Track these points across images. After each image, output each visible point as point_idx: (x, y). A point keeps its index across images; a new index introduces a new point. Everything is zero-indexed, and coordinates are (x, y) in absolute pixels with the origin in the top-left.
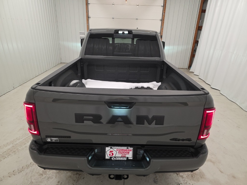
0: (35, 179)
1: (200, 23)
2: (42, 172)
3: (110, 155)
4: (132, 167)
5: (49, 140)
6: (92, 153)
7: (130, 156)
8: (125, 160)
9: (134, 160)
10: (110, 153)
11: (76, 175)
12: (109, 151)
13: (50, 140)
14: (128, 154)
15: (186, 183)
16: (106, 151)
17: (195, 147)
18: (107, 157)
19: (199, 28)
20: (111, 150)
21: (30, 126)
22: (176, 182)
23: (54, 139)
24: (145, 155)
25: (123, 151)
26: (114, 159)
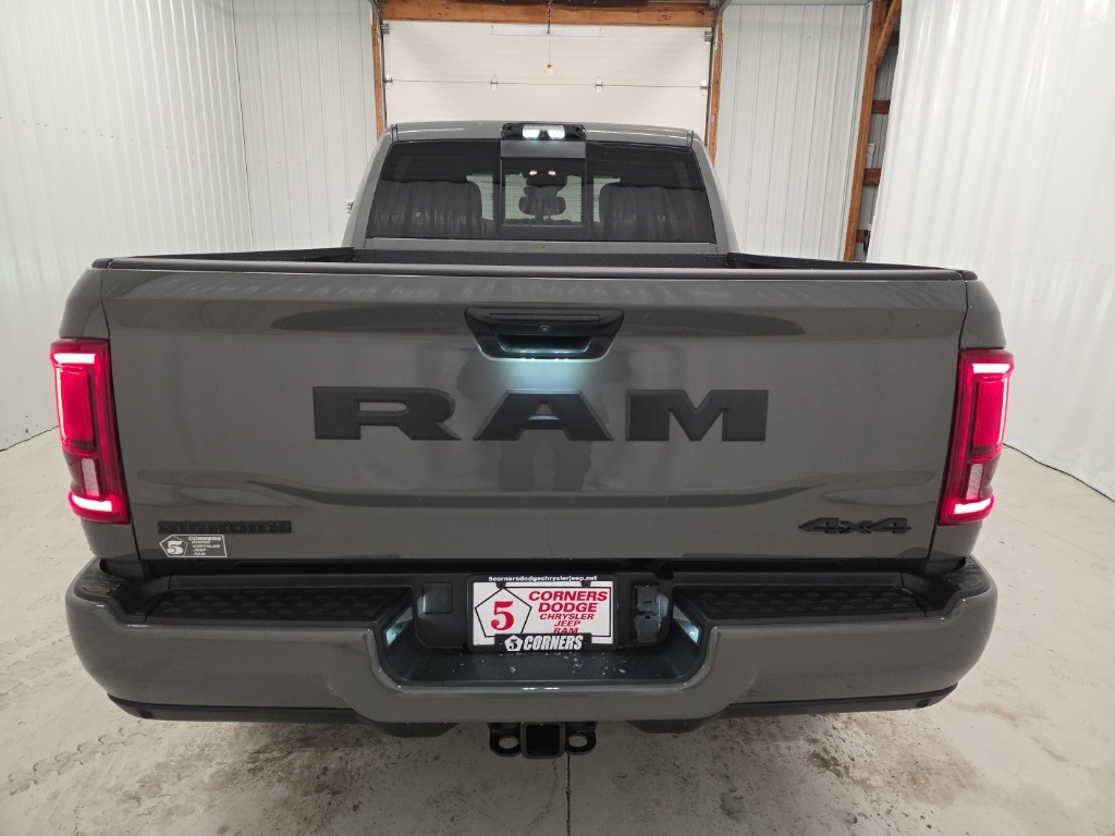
0: (96, 821)
1: (870, 157)
2: (137, 786)
3: (495, 624)
4: (614, 677)
5: (174, 548)
6: (402, 611)
7: (600, 625)
8: (573, 650)
9: (621, 647)
10: (496, 613)
11: (315, 796)
12: (491, 604)
13: (180, 551)
14: (591, 617)
15: (889, 812)
16: (475, 606)
17: (929, 568)
18: (482, 637)
19: (868, 178)
20: (503, 596)
21: (78, 473)
22: (836, 807)
23: (204, 545)
24: (679, 615)
25: (563, 602)
26: (516, 646)
